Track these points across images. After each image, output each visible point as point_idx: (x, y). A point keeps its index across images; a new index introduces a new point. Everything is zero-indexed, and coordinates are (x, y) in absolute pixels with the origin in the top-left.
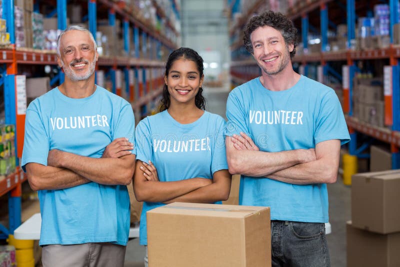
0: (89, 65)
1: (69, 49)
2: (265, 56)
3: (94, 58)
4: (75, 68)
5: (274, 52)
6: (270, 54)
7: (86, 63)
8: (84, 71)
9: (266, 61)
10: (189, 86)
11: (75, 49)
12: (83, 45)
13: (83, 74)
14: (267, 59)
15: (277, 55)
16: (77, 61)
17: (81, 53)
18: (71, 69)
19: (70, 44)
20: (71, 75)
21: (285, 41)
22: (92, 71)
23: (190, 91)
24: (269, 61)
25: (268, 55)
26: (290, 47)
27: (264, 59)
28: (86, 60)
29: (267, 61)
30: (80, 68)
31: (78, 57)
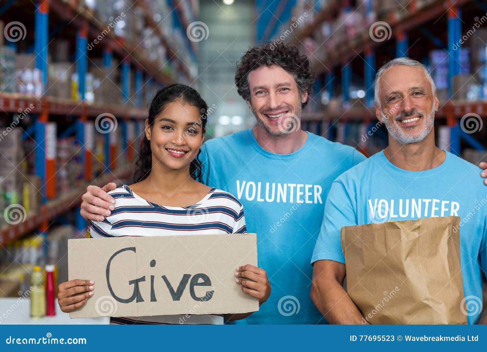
0: (425, 119)
1: (393, 96)
2: (270, 109)
3: (432, 107)
4: (405, 123)
5: (284, 105)
6: (279, 108)
7: (420, 116)
8: (416, 128)
9: (270, 116)
10: (187, 144)
11: (402, 96)
12: (414, 88)
13: (416, 134)
14: (273, 115)
15: (287, 110)
16: (407, 114)
17: (412, 102)
18: (397, 126)
19: (395, 89)
20: (397, 135)
21: (299, 89)
22: (429, 127)
23: (186, 152)
24: (274, 116)
25: (274, 109)
26: (303, 96)
27: (268, 113)
28: (420, 111)
29: (272, 116)
30: (410, 125)
31: (408, 108)
